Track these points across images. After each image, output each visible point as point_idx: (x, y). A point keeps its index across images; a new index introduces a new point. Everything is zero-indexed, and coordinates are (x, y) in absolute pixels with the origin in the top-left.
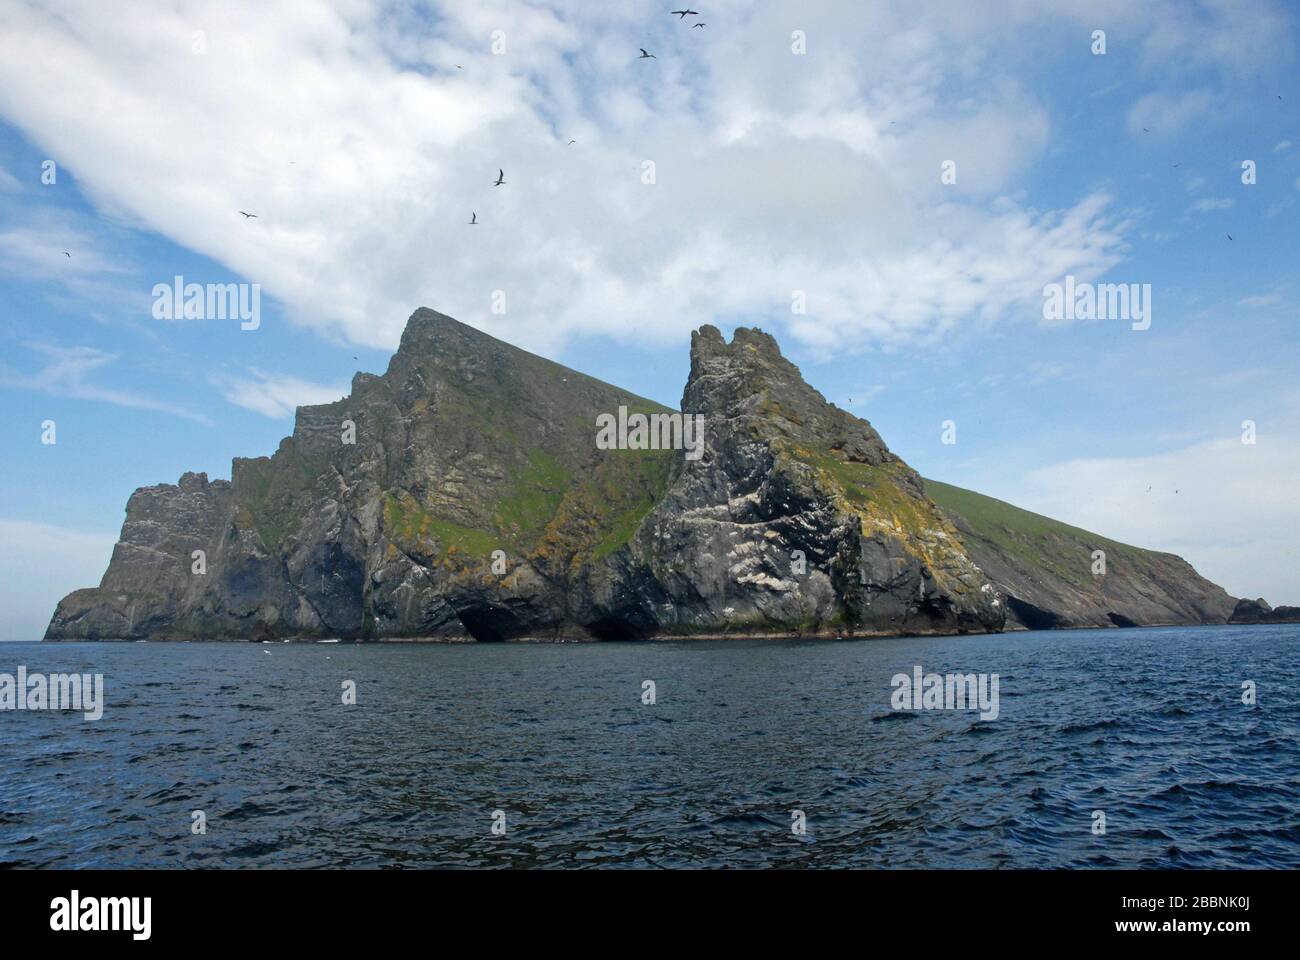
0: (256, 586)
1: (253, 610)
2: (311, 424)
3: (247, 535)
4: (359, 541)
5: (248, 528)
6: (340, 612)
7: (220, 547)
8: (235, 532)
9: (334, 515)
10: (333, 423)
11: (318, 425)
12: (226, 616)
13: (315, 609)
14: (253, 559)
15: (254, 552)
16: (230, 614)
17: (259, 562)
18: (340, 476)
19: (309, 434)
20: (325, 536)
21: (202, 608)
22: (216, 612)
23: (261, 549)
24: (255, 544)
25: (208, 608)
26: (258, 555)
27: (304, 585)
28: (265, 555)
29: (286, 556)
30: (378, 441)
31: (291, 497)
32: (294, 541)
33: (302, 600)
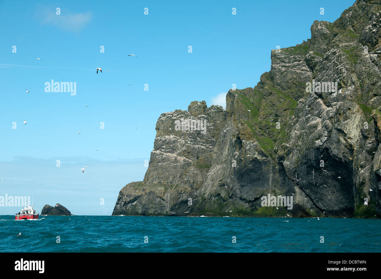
0: (259, 179)
1: (258, 196)
2: (283, 62)
3: (249, 144)
4: (346, 146)
5: (249, 139)
6: (329, 198)
7: (226, 152)
8: (239, 142)
9: (319, 128)
10: (299, 61)
11: (288, 63)
12: (238, 200)
13: (307, 195)
14: (255, 160)
15: (256, 156)
16: (241, 199)
17: (260, 163)
18: (320, 100)
19: (283, 69)
20: (314, 143)
21: (220, 195)
22: (230, 198)
23: (261, 153)
24: (256, 150)
25: (223, 194)
26: (259, 158)
27: (298, 178)
28: (264, 158)
29: (282, 158)
30: (353, 72)
31: (277, 116)
32: (287, 147)
33: (297, 189)
